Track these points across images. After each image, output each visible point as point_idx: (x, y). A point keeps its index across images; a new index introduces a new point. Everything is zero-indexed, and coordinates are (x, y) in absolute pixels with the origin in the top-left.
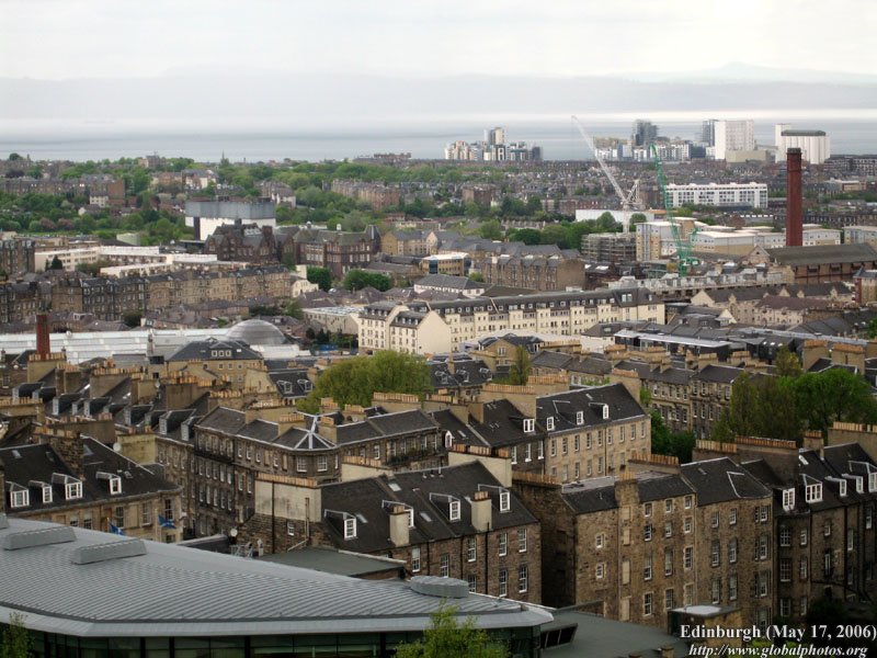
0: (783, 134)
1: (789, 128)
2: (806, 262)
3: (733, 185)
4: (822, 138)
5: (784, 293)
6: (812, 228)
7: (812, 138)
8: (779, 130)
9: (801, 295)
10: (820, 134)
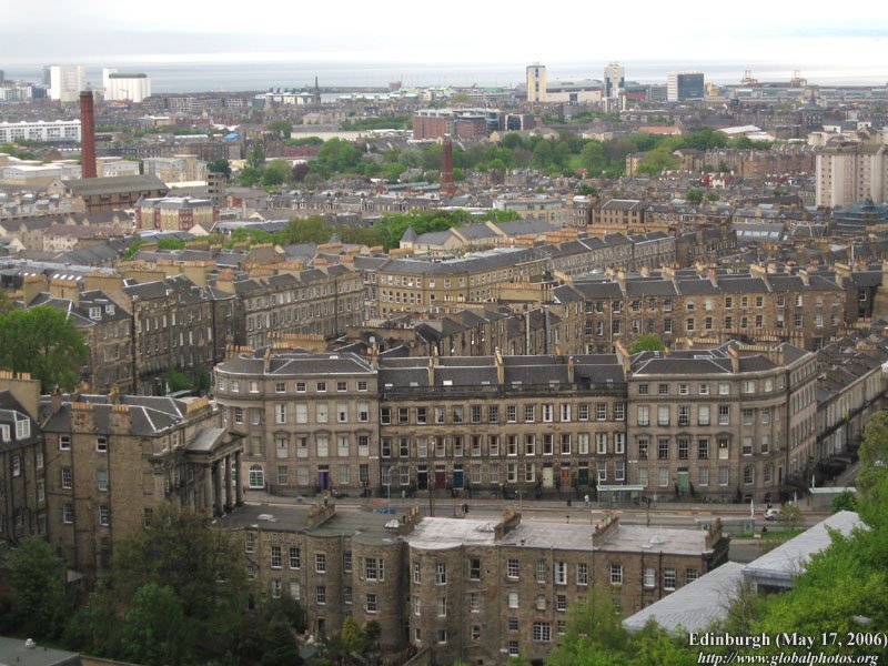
0: (110, 76)
1: (115, 71)
2: (99, 192)
3: (59, 122)
4: (143, 79)
5: (71, 222)
6: (114, 160)
7: (135, 80)
8: (106, 73)
9: (86, 223)
10: (144, 76)
